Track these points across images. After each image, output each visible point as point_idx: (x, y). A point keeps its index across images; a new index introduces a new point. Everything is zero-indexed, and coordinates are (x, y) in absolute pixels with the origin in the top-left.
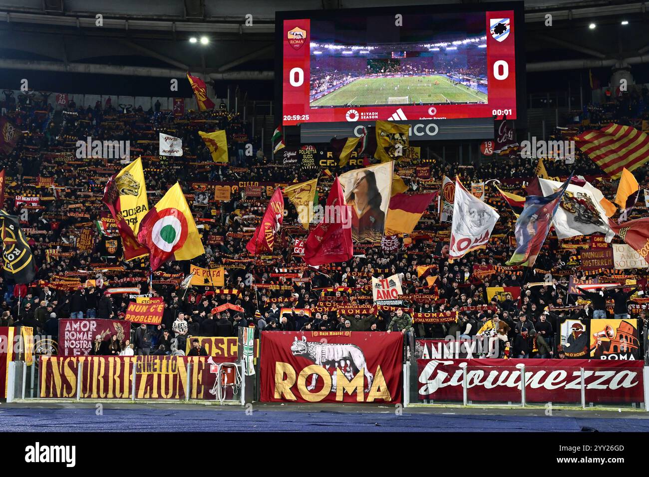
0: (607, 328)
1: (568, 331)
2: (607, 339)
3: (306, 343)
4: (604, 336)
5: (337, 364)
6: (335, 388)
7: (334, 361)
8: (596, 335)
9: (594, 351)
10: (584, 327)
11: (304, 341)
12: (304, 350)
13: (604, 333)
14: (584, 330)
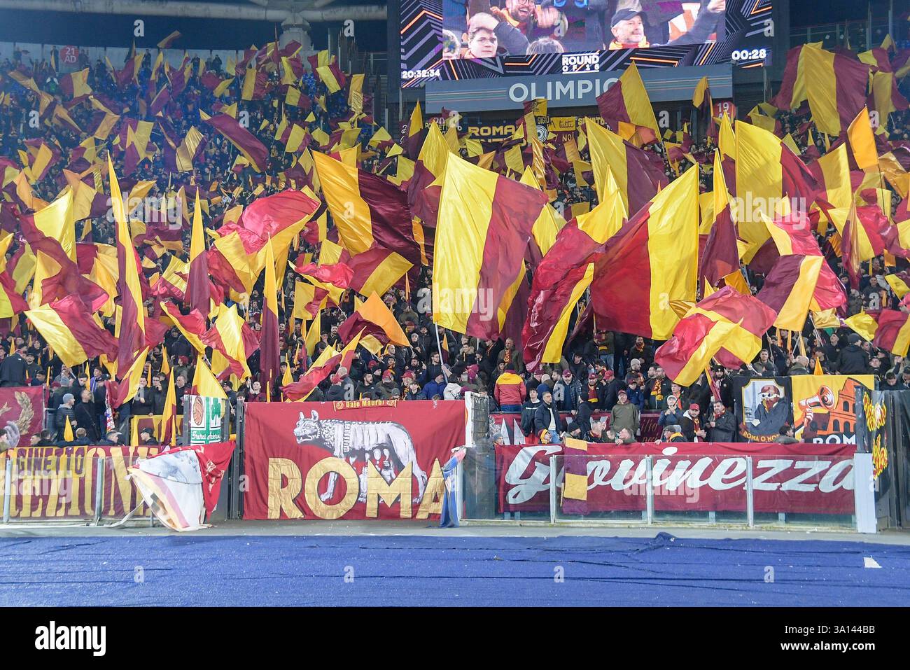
0: (822, 391)
1: (754, 399)
2: (822, 410)
3: (318, 422)
4: (818, 404)
5: (367, 456)
6: (364, 495)
7: (363, 451)
8: (803, 403)
9: (801, 430)
10: (782, 390)
11: (315, 418)
12: (316, 433)
13: (817, 399)
14: (782, 395)
